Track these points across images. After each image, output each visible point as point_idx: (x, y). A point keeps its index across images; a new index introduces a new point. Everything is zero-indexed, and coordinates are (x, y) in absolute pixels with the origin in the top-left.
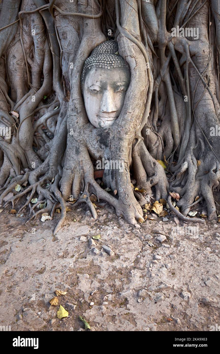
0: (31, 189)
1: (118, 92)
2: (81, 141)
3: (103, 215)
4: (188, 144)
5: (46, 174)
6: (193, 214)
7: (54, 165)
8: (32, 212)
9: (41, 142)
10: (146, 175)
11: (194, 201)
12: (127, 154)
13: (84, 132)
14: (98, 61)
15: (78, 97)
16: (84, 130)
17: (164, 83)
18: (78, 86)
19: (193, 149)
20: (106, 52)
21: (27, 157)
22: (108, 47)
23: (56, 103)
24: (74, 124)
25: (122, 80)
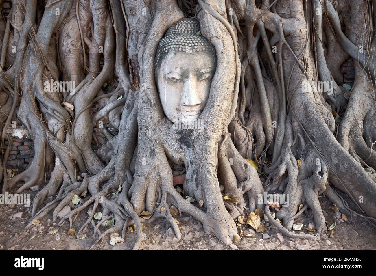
0: (92, 201)
1: (202, 80)
2: (156, 141)
3: (188, 234)
4: (283, 140)
5: (110, 181)
6: (298, 228)
7: (121, 170)
8: (97, 232)
9: (101, 139)
10: (236, 180)
11: (298, 211)
12: (214, 156)
13: (159, 129)
14: (177, 43)
15: (152, 87)
16: (160, 127)
17: (252, 67)
18: (151, 73)
19: (291, 146)
20: (186, 32)
21: (85, 159)
22: (188, 25)
23: (119, 91)
24: (147, 119)
25: (207, 66)
